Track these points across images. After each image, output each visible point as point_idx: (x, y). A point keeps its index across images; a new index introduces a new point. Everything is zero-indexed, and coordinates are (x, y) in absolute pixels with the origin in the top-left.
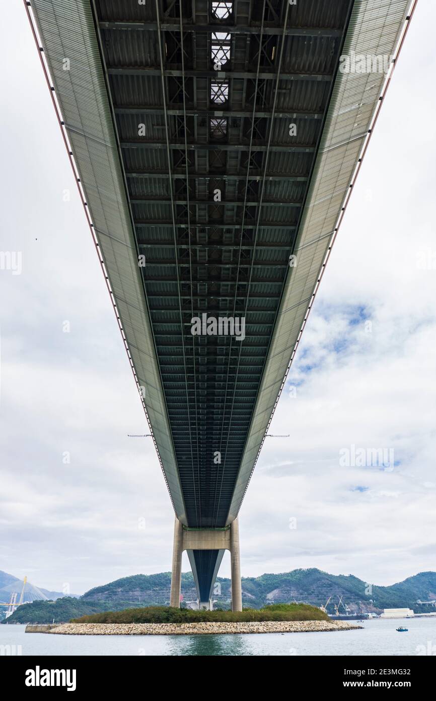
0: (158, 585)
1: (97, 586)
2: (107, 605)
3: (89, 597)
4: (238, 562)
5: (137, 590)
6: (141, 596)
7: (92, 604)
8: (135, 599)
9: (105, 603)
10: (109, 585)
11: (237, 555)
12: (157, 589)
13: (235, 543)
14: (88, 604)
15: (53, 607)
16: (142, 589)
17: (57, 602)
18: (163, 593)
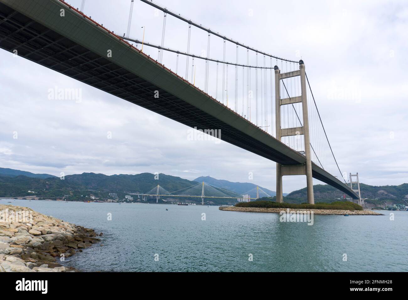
0: (330, 190)
1: (295, 190)
2: (301, 199)
3: (291, 195)
4: (310, 181)
5: (318, 193)
6: (320, 195)
7: (292, 199)
8: (317, 197)
9: (300, 199)
10: (302, 190)
11: (310, 178)
12: (330, 192)
13: (308, 172)
14: (290, 199)
15: (272, 200)
16: (321, 192)
17: (274, 198)
18: (334, 194)
